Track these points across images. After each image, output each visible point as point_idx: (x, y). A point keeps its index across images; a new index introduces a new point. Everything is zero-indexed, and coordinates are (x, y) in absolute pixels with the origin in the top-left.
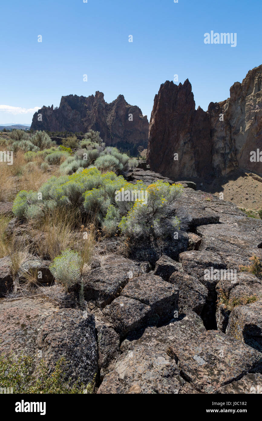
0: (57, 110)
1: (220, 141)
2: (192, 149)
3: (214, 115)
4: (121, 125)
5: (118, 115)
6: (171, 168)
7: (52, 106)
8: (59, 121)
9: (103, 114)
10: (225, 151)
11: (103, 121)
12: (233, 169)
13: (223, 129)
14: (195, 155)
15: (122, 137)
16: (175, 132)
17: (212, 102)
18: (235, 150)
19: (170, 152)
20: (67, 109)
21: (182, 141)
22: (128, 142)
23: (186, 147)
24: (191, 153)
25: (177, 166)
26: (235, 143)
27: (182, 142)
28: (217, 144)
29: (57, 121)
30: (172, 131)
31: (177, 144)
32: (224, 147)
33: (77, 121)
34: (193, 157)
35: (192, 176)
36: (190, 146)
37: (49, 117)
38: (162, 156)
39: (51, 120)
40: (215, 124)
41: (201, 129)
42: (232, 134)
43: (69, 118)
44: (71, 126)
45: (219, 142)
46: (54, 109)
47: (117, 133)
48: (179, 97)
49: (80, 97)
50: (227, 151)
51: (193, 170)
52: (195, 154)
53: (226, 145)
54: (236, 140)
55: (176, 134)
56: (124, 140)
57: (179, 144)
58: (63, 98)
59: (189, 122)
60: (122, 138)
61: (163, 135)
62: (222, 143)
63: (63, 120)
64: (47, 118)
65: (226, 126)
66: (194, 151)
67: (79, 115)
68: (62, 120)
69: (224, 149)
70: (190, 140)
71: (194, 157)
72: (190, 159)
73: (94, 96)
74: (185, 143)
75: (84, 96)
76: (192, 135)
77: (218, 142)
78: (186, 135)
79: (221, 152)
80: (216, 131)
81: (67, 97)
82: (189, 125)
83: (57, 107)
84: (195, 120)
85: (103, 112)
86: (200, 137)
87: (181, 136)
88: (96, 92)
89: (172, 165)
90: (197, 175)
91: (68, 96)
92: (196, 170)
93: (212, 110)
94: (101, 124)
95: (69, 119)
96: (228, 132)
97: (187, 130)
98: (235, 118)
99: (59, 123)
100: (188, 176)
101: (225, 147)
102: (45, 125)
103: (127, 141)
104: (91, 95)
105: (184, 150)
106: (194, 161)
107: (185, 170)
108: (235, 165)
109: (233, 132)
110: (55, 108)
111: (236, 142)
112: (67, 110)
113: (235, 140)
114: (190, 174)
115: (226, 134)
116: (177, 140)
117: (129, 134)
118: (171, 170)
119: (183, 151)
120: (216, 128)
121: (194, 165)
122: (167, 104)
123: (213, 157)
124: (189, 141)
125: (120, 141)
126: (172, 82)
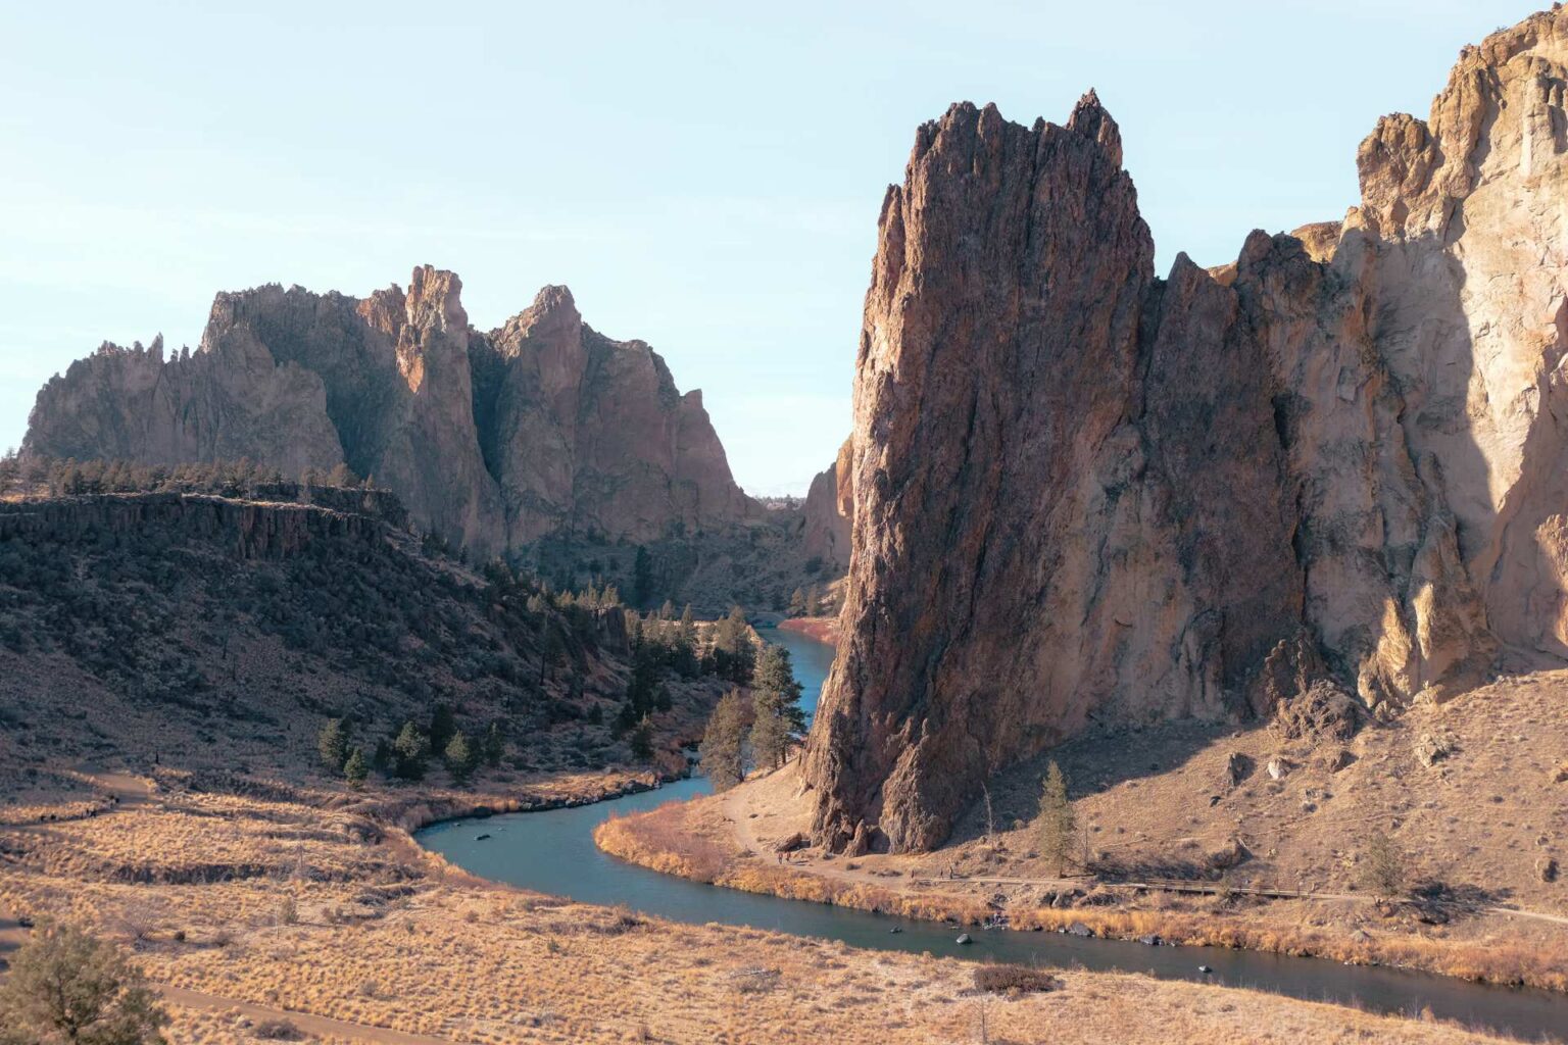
0: (184, 365)
1: (1343, 472)
2: (1162, 526)
3: (1282, 310)
4: (556, 444)
5: (542, 388)
6: (1031, 660)
7: (158, 343)
8: (196, 427)
9: (456, 382)
10: (1386, 534)
11: (454, 419)
12: (1462, 653)
13: (1351, 396)
14: (1188, 568)
15: (565, 510)
16: (1044, 423)
17: (1260, 228)
18: (1454, 525)
19: (1018, 558)
20: (248, 359)
21: (1093, 476)
22: (598, 532)
23: (1119, 518)
24: (1157, 556)
25: (1074, 652)
26: (1439, 478)
27: (1090, 487)
28: (1323, 492)
29: (180, 426)
30: (1018, 417)
31: (1063, 500)
32: (1374, 509)
33: (305, 421)
34: (1180, 584)
35: (1186, 715)
36: (1147, 510)
37: (133, 401)
38: (963, 581)
39: (145, 421)
40: (1292, 362)
41: (1211, 400)
42: (1411, 422)
43: (259, 405)
44: (265, 449)
45: (1338, 474)
46: (167, 359)
47: (540, 487)
48: (1044, 198)
49: (325, 296)
50: (1403, 537)
51: (1190, 668)
52: (1186, 559)
53: (1390, 499)
54: (1442, 460)
55: (1047, 437)
56: (578, 526)
57: (1072, 500)
58: (224, 300)
59: (1124, 355)
60: (563, 514)
61: (965, 441)
62: (1364, 487)
63: (216, 414)
64: (125, 411)
65: (1370, 377)
66: (1176, 541)
67: (318, 387)
68: (211, 416)
69: (1379, 522)
70: (1145, 468)
71: (1186, 582)
72: (1160, 599)
73: (405, 292)
74: (1112, 493)
75: (345, 293)
76: (1154, 437)
77: (1332, 477)
78: (1112, 440)
79: (1364, 542)
80: (1307, 407)
81: (250, 295)
82: (1126, 372)
83: (186, 350)
84: (1162, 338)
85: (454, 371)
86: (1212, 449)
87: (1083, 445)
88: (418, 269)
89: (1035, 645)
90: (1220, 707)
91: (251, 290)
92: (1210, 675)
93: (1271, 280)
94: (441, 436)
95: (256, 412)
96: (1388, 416)
97: (1117, 406)
98: (1413, 328)
99: (197, 435)
100: (1155, 715)
101: (1381, 508)
102: (108, 447)
103: (592, 530)
104: (385, 286)
105: (1114, 542)
106: (1187, 611)
107: (1130, 671)
108: (1469, 628)
109: (1417, 414)
110: (175, 352)
111: (1447, 473)
112: (244, 364)
113: (1436, 463)
114: (1169, 697)
115: (1378, 429)
116: (1058, 471)
117: (606, 489)
118: (1035, 676)
119: (1103, 544)
120: (1303, 392)
121: (1191, 639)
122: (972, 240)
123: (1313, 575)
124: (1140, 476)
125: (553, 527)
126: (992, 109)
